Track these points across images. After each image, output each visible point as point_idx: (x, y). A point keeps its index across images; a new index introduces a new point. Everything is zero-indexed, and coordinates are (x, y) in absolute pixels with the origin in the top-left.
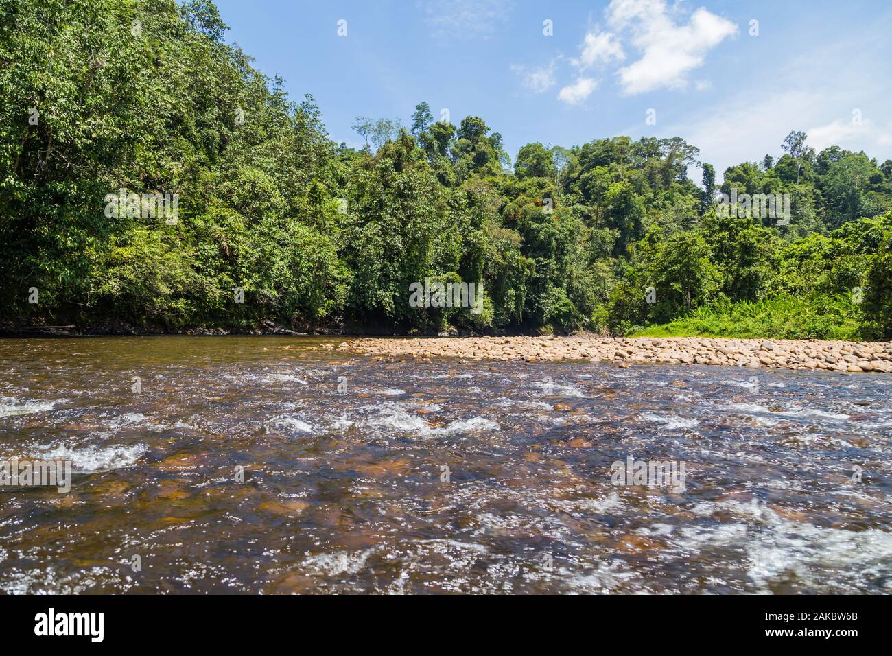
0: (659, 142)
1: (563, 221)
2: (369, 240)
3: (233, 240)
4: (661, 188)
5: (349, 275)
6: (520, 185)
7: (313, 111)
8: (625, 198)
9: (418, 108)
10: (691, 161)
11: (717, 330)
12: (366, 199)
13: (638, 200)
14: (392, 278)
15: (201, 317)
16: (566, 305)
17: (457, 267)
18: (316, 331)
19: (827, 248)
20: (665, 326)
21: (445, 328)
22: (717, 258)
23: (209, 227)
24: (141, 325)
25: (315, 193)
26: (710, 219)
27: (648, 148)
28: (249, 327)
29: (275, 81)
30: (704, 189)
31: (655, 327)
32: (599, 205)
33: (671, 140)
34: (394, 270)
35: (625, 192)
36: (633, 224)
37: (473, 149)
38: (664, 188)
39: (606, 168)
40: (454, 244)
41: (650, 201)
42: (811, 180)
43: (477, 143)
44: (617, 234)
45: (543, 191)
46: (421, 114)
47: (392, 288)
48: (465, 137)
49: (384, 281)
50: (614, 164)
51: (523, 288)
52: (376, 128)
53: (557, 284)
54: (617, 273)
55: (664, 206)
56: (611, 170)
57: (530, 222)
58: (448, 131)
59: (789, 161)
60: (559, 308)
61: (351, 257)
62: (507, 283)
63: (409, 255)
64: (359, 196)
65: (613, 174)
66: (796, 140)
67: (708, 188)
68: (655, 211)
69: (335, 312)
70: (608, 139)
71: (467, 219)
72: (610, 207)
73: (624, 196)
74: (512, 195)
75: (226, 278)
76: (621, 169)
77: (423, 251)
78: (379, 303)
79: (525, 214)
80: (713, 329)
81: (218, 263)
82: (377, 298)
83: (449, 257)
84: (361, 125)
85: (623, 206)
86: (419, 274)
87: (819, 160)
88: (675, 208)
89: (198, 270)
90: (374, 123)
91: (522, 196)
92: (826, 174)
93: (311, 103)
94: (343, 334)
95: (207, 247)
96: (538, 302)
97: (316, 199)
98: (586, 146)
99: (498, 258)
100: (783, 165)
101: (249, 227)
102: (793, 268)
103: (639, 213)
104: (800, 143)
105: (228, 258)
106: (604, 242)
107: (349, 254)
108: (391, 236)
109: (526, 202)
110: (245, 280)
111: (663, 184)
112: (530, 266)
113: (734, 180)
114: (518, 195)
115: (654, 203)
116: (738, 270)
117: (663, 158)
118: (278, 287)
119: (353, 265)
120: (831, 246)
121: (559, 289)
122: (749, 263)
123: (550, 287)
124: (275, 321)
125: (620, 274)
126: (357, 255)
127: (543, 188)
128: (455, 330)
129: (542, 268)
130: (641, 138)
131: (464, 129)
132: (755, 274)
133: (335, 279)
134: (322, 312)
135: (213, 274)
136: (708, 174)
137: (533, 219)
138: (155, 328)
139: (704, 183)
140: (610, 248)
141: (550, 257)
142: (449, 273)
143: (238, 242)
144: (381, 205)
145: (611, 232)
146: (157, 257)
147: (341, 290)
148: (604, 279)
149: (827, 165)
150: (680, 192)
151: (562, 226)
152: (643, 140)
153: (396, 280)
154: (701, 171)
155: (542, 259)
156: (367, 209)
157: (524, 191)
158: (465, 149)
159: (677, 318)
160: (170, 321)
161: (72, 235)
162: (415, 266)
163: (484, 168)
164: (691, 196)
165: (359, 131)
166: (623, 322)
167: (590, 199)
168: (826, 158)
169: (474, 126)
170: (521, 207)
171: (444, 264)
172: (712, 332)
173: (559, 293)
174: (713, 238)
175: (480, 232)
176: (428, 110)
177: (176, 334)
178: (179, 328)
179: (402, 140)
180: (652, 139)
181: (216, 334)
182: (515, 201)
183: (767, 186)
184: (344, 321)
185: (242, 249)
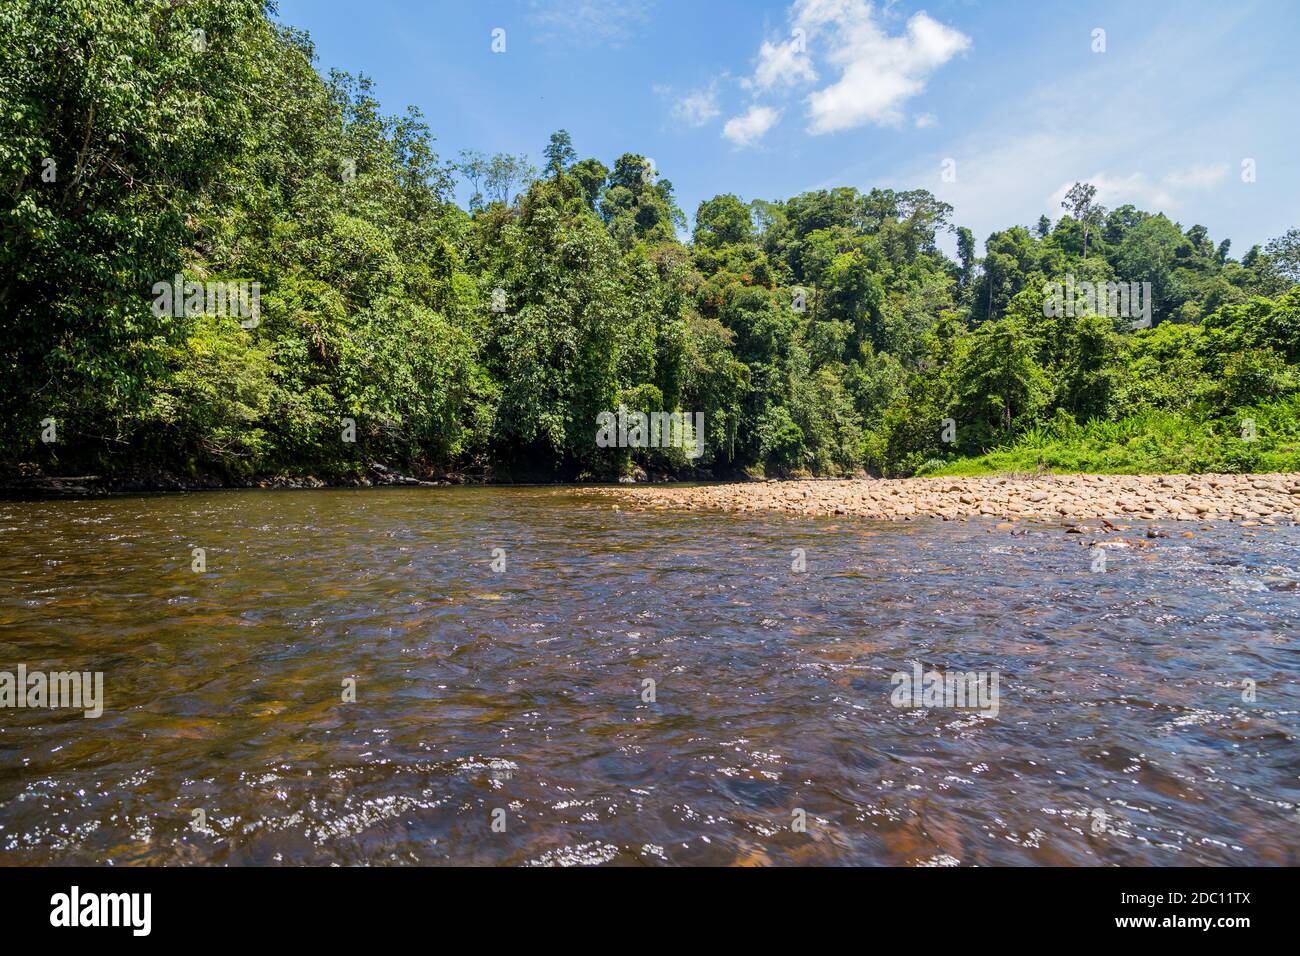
0: (897, 196)
1: (783, 308)
2: (526, 336)
3: (331, 331)
4: (903, 262)
5: (493, 389)
6: (719, 255)
7: (420, 133)
8: (857, 275)
9: (554, 139)
10: (941, 224)
11: (1074, 463)
12: (519, 271)
13: (874, 279)
14: (561, 393)
15: (279, 460)
16: (792, 432)
17: (653, 375)
18: (447, 479)
19: (1201, 342)
20: (982, 459)
21: (628, 470)
22: (1043, 359)
23: (292, 310)
24: (188, 474)
25: (442, 259)
26: (1026, 301)
27: (881, 206)
28: (353, 474)
29: (359, 84)
30: (960, 263)
31: (963, 462)
32: (819, 287)
33: (913, 194)
34: (563, 382)
35: (855, 268)
36: (868, 314)
37: (635, 203)
38: (907, 261)
39: (828, 232)
40: (647, 341)
41: (888, 280)
42: (1101, 252)
43: (640, 194)
44: (851, 328)
45: (753, 263)
46: (559, 147)
47: (560, 410)
48: (622, 184)
49: (550, 398)
50: (836, 227)
51: (735, 407)
52: (492, 167)
53: (777, 402)
54: (847, 386)
55: (909, 288)
56: (832, 237)
57: (740, 309)
58: (599, 175)
59: (1071, 225)
60: (784, 437)
61: (495, 361)
62: (714, 401)
63: (585, 357)
64: (506, 266)
65: (837, 241)
66: (1082, 196)
67: (965, 262)
68: (896, 295)
69: (474, 447)
70: (824, 192)
71: (658, 303)
72: (836, 289)
73: (856, 273)
74: (707, 270)
75: (322, 394)
76: (847, 234)
77: (606, 351)
78: (543, 433)
79: (729, 297)
80: (1068, 462)
81: (307, 370)
82: (539, 426)
83: (640, 361)
84: (468, 163)
85: (855, 287)
86: (601, 387)
87: (1109, 224)
88: (923, 291)
89: (278, 380)
90: (488, 161)
91: (722, 272)
92: (1120, 243)
93: (417, 121)
94: (488, 482)
95: (290, 343)
96: (754, 428)
97: (444, 269)
98: (792, 201)
99: (701, 363)
100: (1065, 231)
101: (354, 312)
102: (1152, 371)
103: (877, 297)
104: (1087, 200)
105: (323, 362)
106: (831, 339)
107: (493, 356)
108: (559, 327)
109: (729, 280)
110: (353, 397)
111: (906, 256)
112: (744, 375)
113: (1001, 251)
114: (715, 270)
115: (896, 284)
116: (1080, 375)
117: (900, 220)
118: (402, 408)
119: (499, 374)
120: (1206, 338)
121: (781, 409)
122: (1096, 365)
123: (768, 406)
124: (391, 465)
125: (852, 386)
126: (506, 358)
127: (750, 260)
128: (642, 472)
129: (760, 377)
130: (870, 190)
131: (620, 173)
132: (1106, 380)
133: (473, 396)
134: (457, 448)
135: (300, 388)
136: (965, 242)
137: (743, 305)
138: (209, 478)
139: (961, 256)
140: (841, 348)
141: (769, 362)
142: (643, 386)
143: (337, 335)
144: (541, 280)
145: (842, 325)
146: (235, 357)
147: (485, 413)
148: (831, 394)
149: (1119, 231)
150: (928, 268)
151: (783, 316)
152: (874, 193)
153: (566, 397)
154: (956, 238)
155: (759, 364)
156: (518, 287)
157: (724, 263)
158: (622, 203)
159: (996, 447)
160: (232, 466)
161: (133, 311)
162: (595, 374)
163: (653, 231)
164: (943, 274)
165: (466, 171)
166: (909, 455)
167: (803, 277)
168: (1118, 222)
169: (634, 168)
170: (722, 287)
171: (632, 371)
172: (1065, 466)
173: (781, 414)
174: (1035, 329)
175: (680, 323)
176: (569, 143)
177: (244, 487)
178: (246, 477)
179: (557, 182)
180: (886, 192)
181: (307, 487)
182: (714, 278)
183: (1045, 260)
184: (490, 462)
185: (346, 344)
